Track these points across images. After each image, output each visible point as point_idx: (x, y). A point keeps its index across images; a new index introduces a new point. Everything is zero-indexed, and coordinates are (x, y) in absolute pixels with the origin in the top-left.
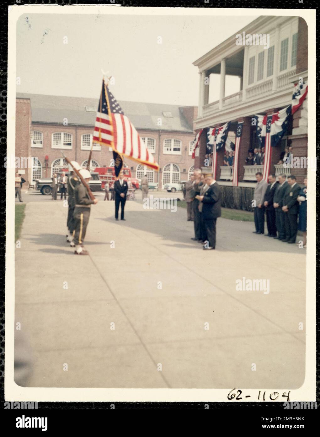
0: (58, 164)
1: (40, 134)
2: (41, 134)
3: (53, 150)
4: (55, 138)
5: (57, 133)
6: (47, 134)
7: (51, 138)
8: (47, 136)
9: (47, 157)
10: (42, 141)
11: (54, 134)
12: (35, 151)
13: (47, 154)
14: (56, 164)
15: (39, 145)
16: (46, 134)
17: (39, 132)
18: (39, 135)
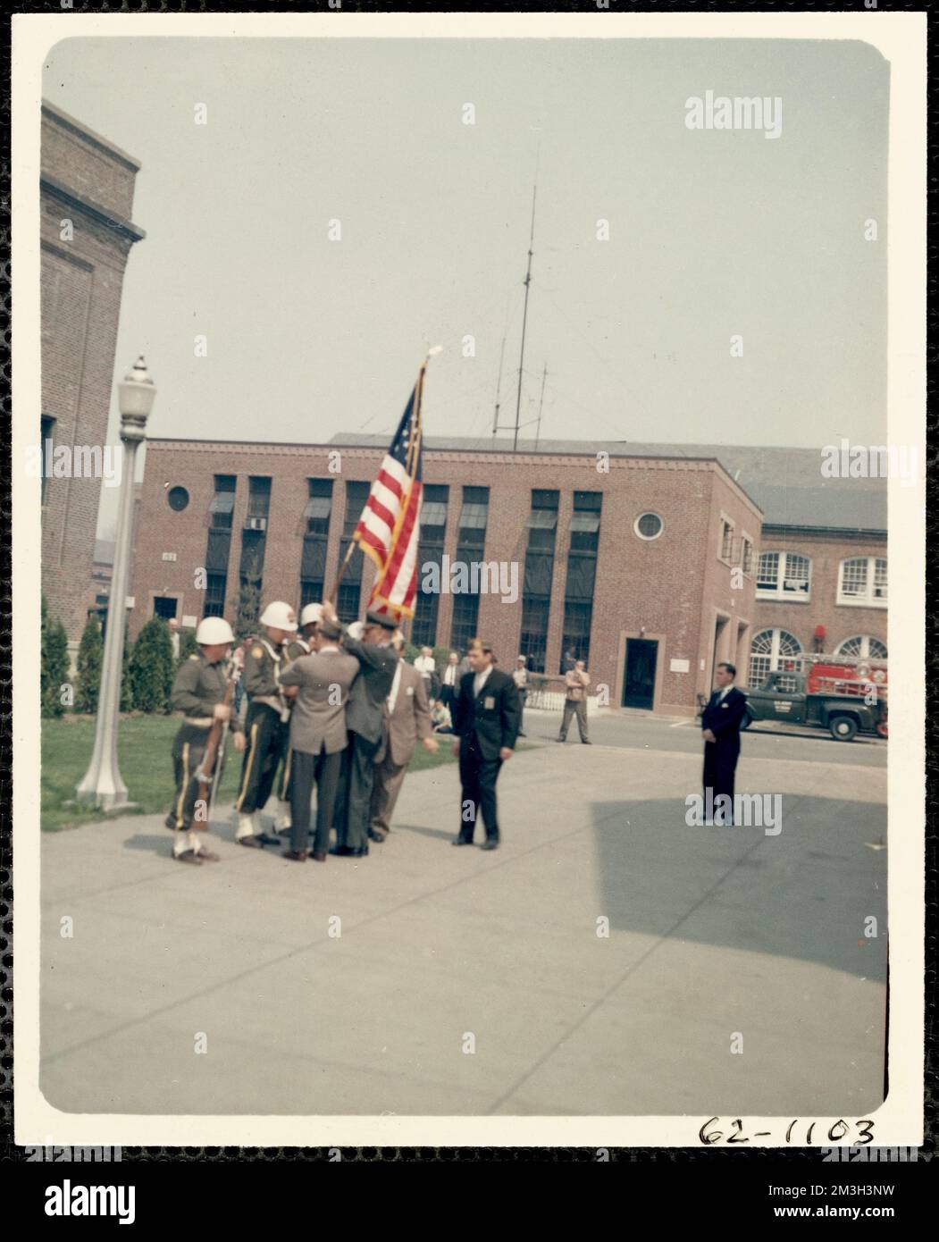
0: (853, 652)
1: (803, 564)
2: (807, 561)
3: (840, 611)
4: (849, 573)
5: (854, 558)
6: (826, 564)
7: (836, 574)
8: (825, 569)
9: (820, 630)
10: (810, 581)
11: (846, 564)
12: (785, 612)
13: (821, 621)
14: (849, 652)
15: (800, 596)
16: (821, 561)
17: (803, 556)
18: (800, 567)
